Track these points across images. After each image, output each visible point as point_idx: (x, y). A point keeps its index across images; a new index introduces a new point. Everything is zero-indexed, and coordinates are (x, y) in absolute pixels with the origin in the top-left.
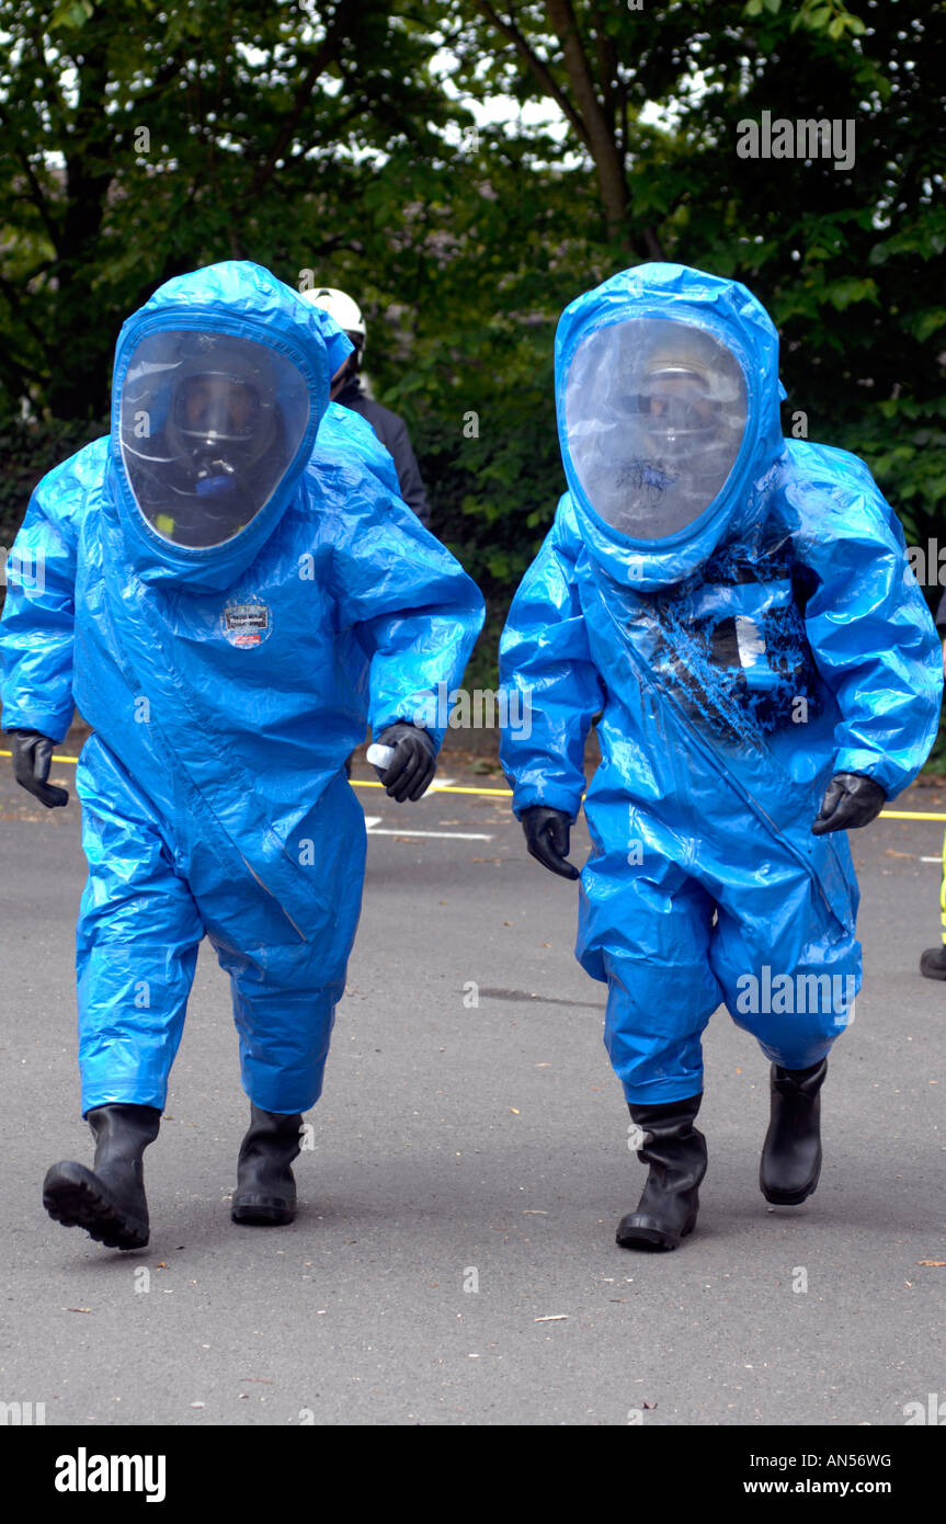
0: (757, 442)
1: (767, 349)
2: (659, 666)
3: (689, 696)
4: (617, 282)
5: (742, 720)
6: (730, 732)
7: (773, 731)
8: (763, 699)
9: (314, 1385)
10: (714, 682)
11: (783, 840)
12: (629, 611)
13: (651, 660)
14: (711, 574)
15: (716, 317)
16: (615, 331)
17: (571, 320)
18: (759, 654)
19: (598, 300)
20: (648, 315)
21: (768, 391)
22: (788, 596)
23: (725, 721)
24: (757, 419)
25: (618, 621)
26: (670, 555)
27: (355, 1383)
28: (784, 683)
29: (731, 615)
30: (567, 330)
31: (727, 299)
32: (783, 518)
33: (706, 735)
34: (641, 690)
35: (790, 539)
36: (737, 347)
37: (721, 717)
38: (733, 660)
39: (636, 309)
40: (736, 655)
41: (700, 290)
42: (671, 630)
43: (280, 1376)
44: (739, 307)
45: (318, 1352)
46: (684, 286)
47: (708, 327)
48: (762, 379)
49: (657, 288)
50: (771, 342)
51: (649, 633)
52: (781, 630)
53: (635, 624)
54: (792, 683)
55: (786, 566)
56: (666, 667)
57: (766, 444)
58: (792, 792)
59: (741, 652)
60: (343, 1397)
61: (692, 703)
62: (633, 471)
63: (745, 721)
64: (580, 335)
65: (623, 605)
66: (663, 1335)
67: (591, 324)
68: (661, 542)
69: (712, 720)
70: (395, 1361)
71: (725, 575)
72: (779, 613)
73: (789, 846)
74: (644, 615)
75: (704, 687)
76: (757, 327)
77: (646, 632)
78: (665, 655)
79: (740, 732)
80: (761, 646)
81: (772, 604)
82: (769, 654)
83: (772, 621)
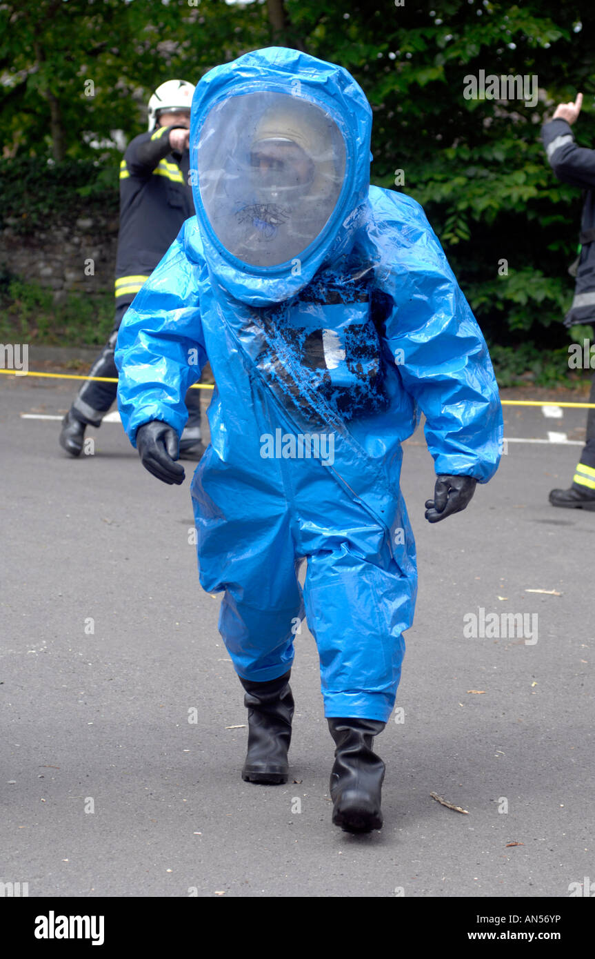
0: (352, 195)
1: (363, 122)
2: (263, 365)
3: (284, 390)
4: (247, 60)
5: (327, 409)
6: (317, 418)
7: (351, 420)
8: (343, 394)
9: (85, 770)
10: (305, 379)
11: (360, 502)
12: (241, 320)
13: (257, 360)
14: (306, 295)
15: (325, 94)
16: (243, 99)
17: (207, 87)
18: (340, 361)
19: (231, 74)
20: (272, 89)
21: (362, 156)
22: (366, 316)
23: (313, 410)
24: (352, 178)
25: (231, 327)
26: (277, 280)
27: (111, 768)
28: (361, 382)
29: (319, 328)
30: (203, 95)
31: (334, 81)
32: (365, 252)
33: (298, 420)
34: (251, 382)
35: (372, 270)
36: (340, 120)
37: (310, 406)
38: (320, 364)
39: (261, 84)
40: (323, 360)
41: (313, 72)
42: (273, 337)
43: (64, 763)
44: (343, 88)
45: (88, 749)
46: (300, 67)
47: (318, 103)
48: (358, 146)
49: (279, 68)
50: (366, 117)
51: (255, 339)
52: (358, 343)
53: (245, 330)
54: (367, 383)
55: (366, 292)
56: (267, 365)
57: (358, 197)
58: (368, 465)
59: (327, 358)
60: (103, 777)
61: (287, 396)
62: (252, 212)
63: (329, 409)
64: (214, 100)
65: (237, 316)
66: (306, 738)
67: (223, 93)
68: (271, 270)
69: (303, 409)
70: (137, 754)
71: (317, 296)
72: (357, 329)
73: (365, 507)
74: (252, 324)
75: (297, 382)
76: (356, 104)
77: (254, 337)
78: (267, 357)
79: (325, 419)
80: (342, 354)
81: (352, 321)
82: (348, 360)
83: (351, 335)
